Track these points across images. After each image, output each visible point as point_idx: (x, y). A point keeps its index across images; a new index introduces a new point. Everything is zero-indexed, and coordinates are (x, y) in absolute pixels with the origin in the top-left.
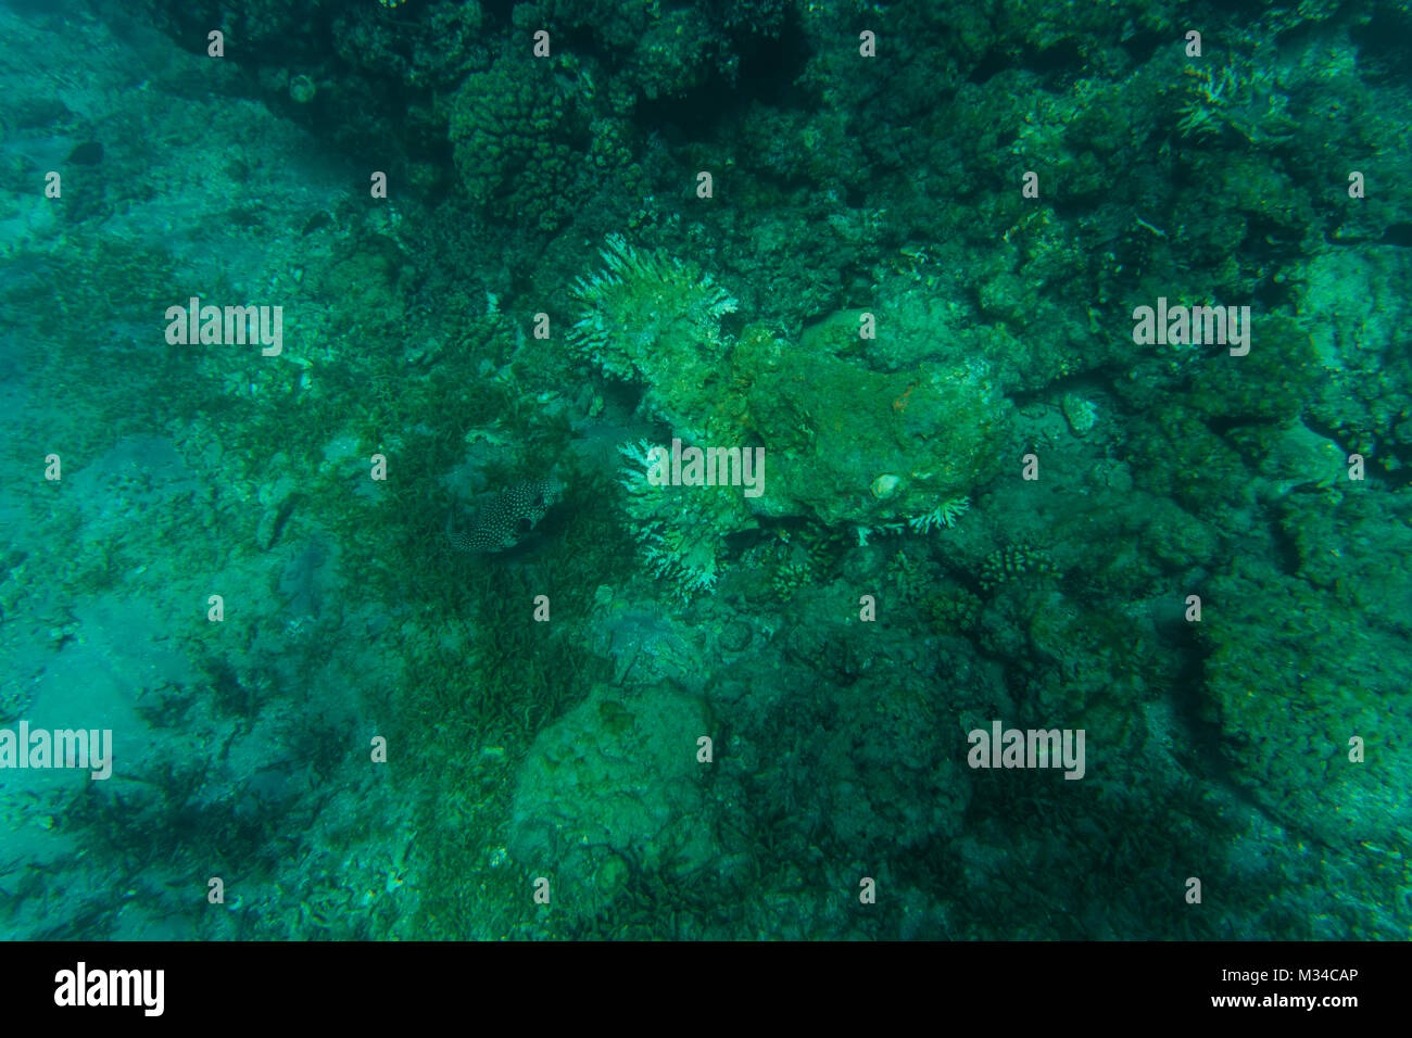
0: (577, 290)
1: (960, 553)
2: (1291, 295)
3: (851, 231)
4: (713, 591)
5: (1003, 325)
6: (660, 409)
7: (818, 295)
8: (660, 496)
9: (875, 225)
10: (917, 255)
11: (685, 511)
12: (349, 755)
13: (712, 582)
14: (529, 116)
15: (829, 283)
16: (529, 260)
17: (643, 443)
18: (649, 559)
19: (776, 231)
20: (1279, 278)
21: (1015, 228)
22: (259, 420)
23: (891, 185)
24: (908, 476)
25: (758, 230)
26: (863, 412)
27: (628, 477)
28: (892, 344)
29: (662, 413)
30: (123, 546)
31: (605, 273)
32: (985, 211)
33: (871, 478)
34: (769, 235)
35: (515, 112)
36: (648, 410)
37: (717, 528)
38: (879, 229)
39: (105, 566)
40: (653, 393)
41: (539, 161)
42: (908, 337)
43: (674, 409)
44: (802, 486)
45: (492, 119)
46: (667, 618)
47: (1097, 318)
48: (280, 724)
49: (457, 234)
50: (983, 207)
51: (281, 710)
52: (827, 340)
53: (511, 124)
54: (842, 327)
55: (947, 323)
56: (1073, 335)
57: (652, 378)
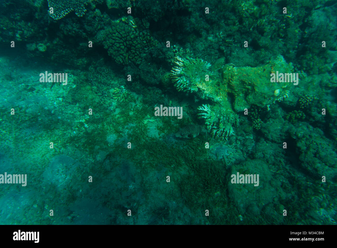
0: (173, 74)
1: (291, 102)
2: (309, 24)
3: (214, 40)
4: (234, 134)
5: (263, 49)
6: (209, 95)
7: (215, 57)
8: (214, 116)
9: (222, 36)
10: (231, 41)
11: (222, 118)
12: (170, 211)
13: (233, 132)
14: (129, 35)
15: (216, 53)
16: (136, 73)
17: (203, 105)
18: (215, 133)
19: (201, 45)
20: (306, 21)
21: (253, 27)
22: (83, 141)
23: (215, 26)
24: (282, 88)
25: (197, 46)
26: (263, 77)
27: (204, 115)
28: (239, 62)
29: (210, 96)
30: (71, 187)
31: (177, 67)
32: (246, 25)
33: (274, 92)
34: (200, 46)
35: (125, 35)
36: (206, 96)
37: (231, 119)
38: (223, 37)
39: (70, 194)
40: (205, 92)
41: (135, 47)
42: (242, 60)
43: (212, 94)
44: (253, 100)
45: (119, 39)
46: (224, 146)
47: (282, 41)
48: (145, 213)
49: (101, 74)
50: (244, 24)
51: (143, 209)
52: (216, 68)
53: (125, 39)
54: (219, 63)
55: (247, 53)
56: (280, 46)
57: (203, 88)
